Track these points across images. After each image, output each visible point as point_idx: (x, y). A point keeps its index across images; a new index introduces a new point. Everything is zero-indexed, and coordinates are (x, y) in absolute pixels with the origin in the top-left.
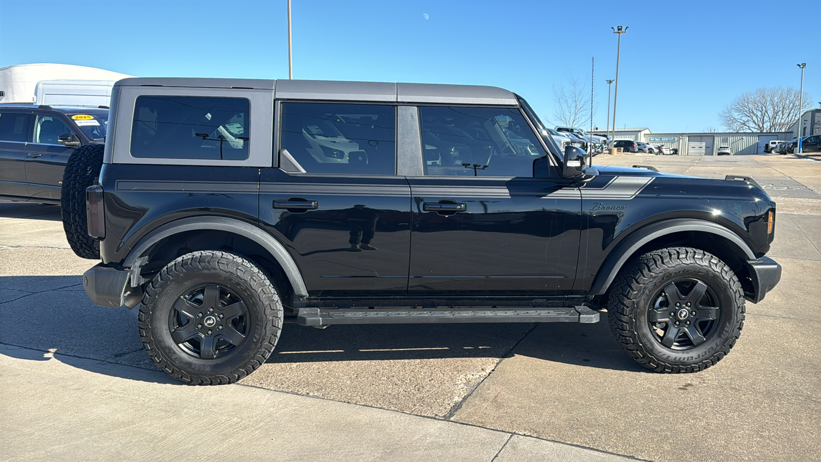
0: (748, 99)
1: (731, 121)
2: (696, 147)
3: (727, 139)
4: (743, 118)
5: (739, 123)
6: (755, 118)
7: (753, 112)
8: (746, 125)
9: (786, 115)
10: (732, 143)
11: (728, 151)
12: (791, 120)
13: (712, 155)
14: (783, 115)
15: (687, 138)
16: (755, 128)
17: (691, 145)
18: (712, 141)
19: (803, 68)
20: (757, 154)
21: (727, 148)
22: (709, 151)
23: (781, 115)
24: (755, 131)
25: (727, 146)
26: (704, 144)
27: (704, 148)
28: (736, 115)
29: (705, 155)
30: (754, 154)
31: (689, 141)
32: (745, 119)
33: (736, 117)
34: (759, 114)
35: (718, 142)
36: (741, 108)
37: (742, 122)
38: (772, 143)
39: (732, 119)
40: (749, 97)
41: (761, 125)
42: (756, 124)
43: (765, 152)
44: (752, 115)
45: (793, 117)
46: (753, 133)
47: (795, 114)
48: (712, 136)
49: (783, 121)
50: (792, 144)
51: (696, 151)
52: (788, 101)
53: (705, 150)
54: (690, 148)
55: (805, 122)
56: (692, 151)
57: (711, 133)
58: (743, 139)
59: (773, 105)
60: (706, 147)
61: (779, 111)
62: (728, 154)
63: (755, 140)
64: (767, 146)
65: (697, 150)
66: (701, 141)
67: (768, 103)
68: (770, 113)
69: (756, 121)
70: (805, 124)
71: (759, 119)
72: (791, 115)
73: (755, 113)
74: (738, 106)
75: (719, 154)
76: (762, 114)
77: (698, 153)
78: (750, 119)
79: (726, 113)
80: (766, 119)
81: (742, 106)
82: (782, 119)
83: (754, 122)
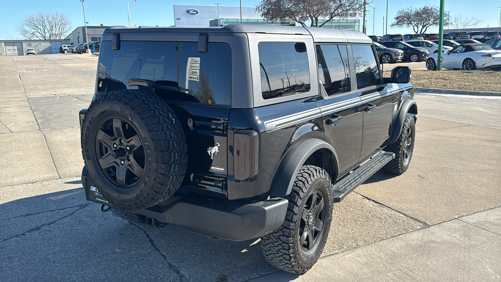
0: (33, 18)
1: (25, 32)
2: (11, 50)
3: (31, 44)
4: (32, 30)
5: (30, 34)
6: (39, 31)
7: (37, 27)
8: (35, 35)
9: (58, 29)
10: (34, 47)
11: (34, 52)
12: (61, 32)
13: (23, 55)
14: (56, 29)
15: (4, 44)
16: (41, 37)
17: (7, 48)
18: (21, 46)
19: (83, 1)
20: (51, 54)
21: (33, 50)
22: (21, 53)
23: (55, 29)
24: (41, 38)
25: (32, 49)
26: (16, 48)
27: (16, 50)
28: (27, 28)
29: (18, 55)
30: (50, 54)
31: (5, 46)
32: (33, 31)
33: (27, 30)
34: (41, 28)
35: (25, 46)
36: (29, 24)
37: (32, 33)
38: (64, 46)
39: (25, 31)
40: (33, 17)
41: (44, 35)
42: (40, 34)
43: (60, 52)
44: (37, 28)
45: (62, 30)
46: (40, 40)
47: (62, 28)
48: (20, 42)
49: (57, 33)
50: (84, 47)
51: (12, 53)
52: (57, 20)
53: (18, 51)
54: (7, 50)
55: (79, 34)
56: (8, 52)
57: (20, 40)
58: (41, 44)
59: (49, 22)
60: (18, 50)
61: (53, 26)
62: (34, 54)
63: (48, 45)
64: (61, 48)
65: (12, 51)
66: (14, 46)
67: (46, 21)
68: (48, 27)
69: (41, 33)
70: (78, 35)
71: (42, 31)
72: (61, 29)
73: (39, 27)
74: (27, 23)
75: (28, 54)
76: (43, 28)
77: (13, 54)
78: (36, 31)
79: (20, 27)
80: (46, 31)
81: (30, 22)
82: (56, 31)
83: (39, 33)
